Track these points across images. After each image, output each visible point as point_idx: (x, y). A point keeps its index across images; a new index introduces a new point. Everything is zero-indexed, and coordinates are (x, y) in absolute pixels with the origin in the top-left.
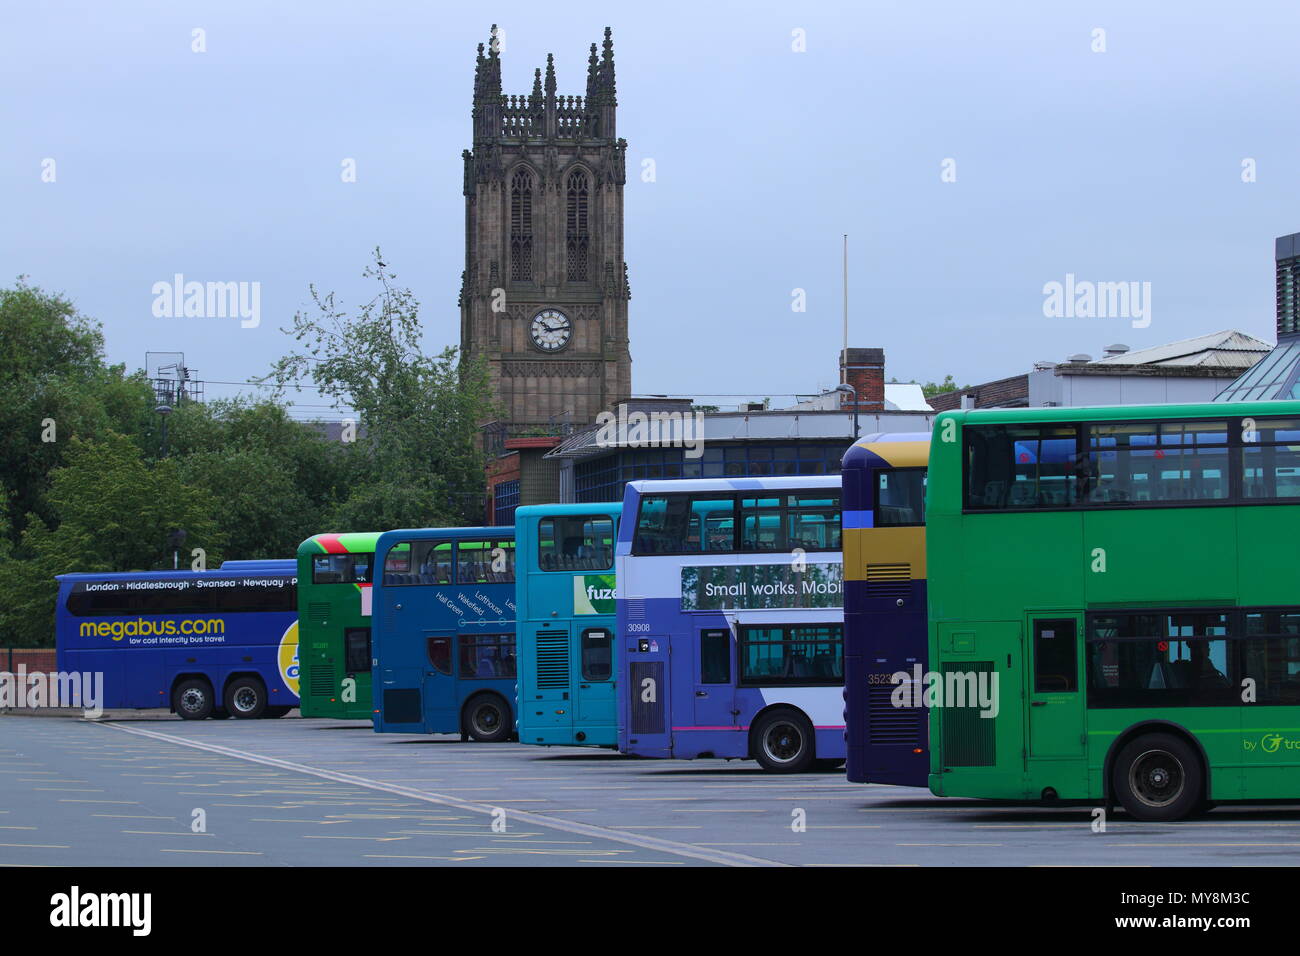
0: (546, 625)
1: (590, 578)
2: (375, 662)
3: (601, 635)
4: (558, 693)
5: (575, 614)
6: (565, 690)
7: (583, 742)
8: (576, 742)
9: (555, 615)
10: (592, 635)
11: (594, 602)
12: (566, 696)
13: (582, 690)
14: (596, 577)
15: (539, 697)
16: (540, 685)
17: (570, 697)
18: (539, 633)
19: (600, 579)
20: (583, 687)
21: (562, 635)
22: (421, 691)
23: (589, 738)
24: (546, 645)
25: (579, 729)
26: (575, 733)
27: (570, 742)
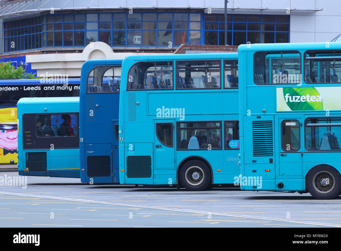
0: (259, 117)
1: (287, 89)
2: (82, 140)
3: (293, 124)
4: (267, 159)
5: (278, 110)
6: (271, 157)
7: (282, 189)
8: (277, 189)
9: (264, 112)
10: (287, 124)
11: (289, 104)
12: (271, 161)
13: (281, 157)
14: (290, 88)
15: (254, 161)
16: (255, 155)
17: (274, 162)
18: (254, 122)
19: (293, 90)
20: (282, 155)
21: (269, 123)
22: (111, 157)
23: (286, 187)
24: (258, 130)
25: (278, 181)
26: (277, 183)
27: (274, 189)
